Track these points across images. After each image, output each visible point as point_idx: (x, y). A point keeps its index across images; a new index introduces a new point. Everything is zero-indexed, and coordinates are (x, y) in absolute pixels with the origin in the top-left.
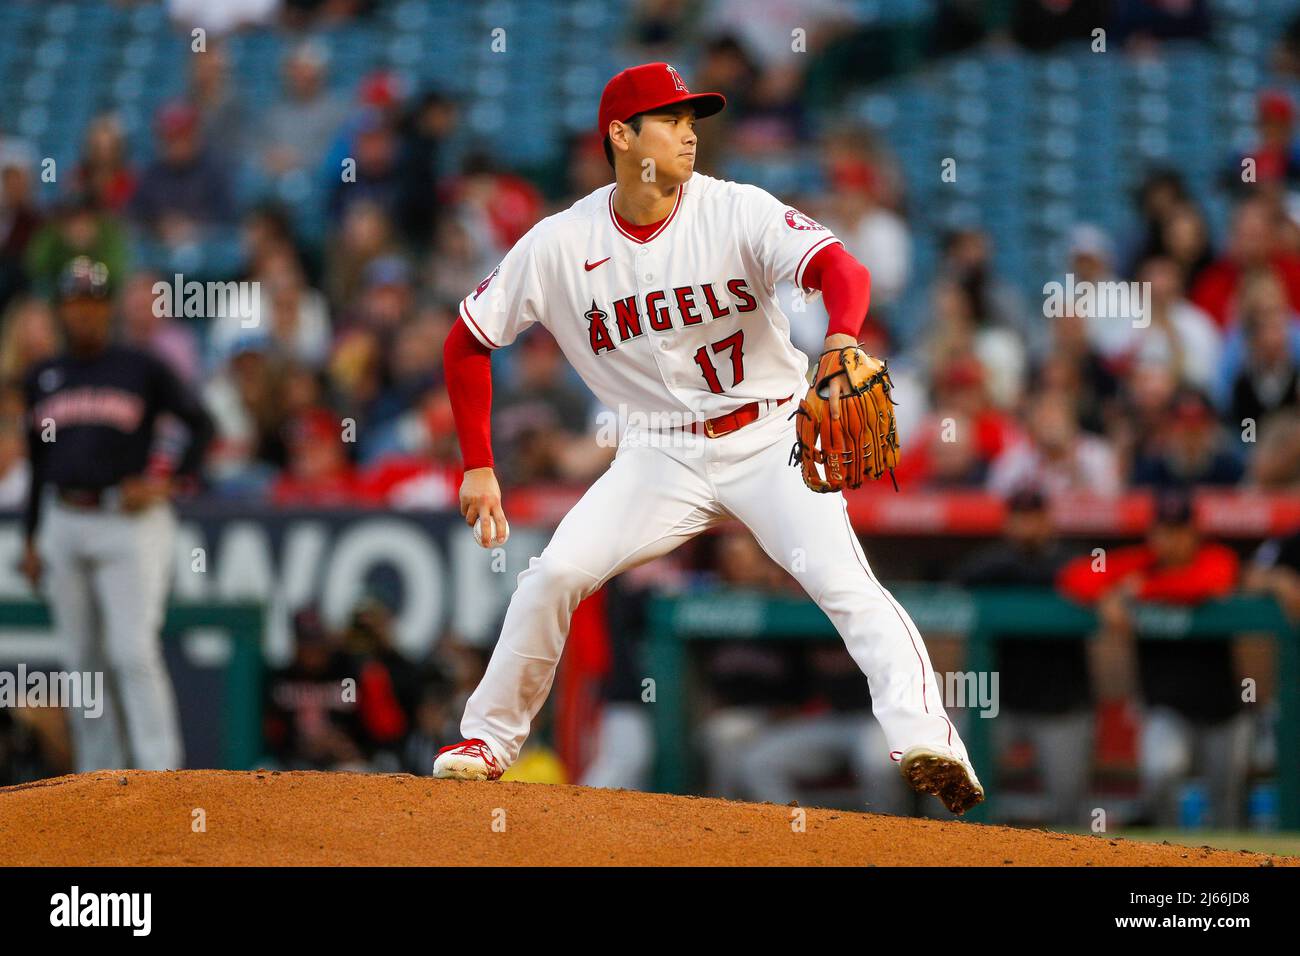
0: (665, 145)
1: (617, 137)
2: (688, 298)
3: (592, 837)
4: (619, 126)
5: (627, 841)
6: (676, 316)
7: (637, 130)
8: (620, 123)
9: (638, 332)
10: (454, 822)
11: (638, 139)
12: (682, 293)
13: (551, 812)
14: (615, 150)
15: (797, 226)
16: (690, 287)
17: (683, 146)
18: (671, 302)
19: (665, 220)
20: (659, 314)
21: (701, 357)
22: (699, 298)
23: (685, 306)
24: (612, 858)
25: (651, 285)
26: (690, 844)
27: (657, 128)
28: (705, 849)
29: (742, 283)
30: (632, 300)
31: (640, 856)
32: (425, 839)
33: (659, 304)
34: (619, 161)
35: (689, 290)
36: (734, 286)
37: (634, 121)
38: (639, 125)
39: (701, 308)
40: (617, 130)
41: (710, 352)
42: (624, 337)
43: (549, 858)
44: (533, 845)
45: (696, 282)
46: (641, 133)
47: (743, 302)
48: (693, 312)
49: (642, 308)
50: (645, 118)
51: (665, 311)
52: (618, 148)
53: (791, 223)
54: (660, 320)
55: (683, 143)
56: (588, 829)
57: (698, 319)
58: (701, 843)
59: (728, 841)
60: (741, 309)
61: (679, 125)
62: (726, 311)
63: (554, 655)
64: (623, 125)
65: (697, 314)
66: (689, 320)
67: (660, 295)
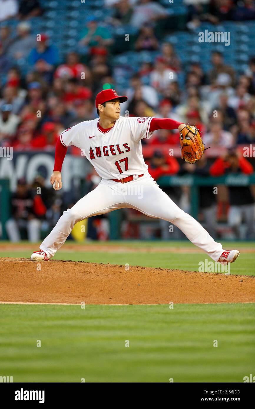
0: (112, 110)
1: (100, 108)
2: (113, 148)
3: (67, 278)
4: (100, 106)
5: (76, 279)
6: (110, 153)
7: (105, 106)
8: (101, 105)
9: (100, 156)
10: (32, 274)
11: (105, 109)
12: (111, 147)
13: (57, 271)
14: (100, 112)
15: (142, 122)
16: (113, 145)
17: (117, 110)
18: (109, 149)
19: (111, 128)
20: (106, 152)
21: (117, 164)
22: (116, 148)
23: (112, 150)
24: (72, 284)
25: (105, 144)
26: (93, 279)
27: (110, 105)
28: (97, 281)
29: (127, 144)
30: (99, 147)
31: (80, 283)
32: (24, 280)
33: (106, 149)
34: (100, 114)
35: (113, 146)
36: (125, 145)
37: (104, 104)
38: (105, 105)
39: (116, 151)
40: (100, 107)
41: (119, 162)
42: (97, 157)
43: (56, 284)
44: (52, 281)
45: (115, 144)
46: (106, 107)
47: (127, 149)
48: (114, 152)
49: (102, 150)
50: (107, 103)
51: (107, 151)
52: (100, 111)
53: (140, 122)
54: (106, 154)
55: (117, 109)
56: (67, 276)
57: (115, 154)
58: (96, 279)
59: (103, 278)
60: (127, 151)
61: (115, 105)
62: (123, 152)
63: (68, 234)
64: (102, 106)
65: (115, 152)
66: (113, 154)
67: (106, 147)
